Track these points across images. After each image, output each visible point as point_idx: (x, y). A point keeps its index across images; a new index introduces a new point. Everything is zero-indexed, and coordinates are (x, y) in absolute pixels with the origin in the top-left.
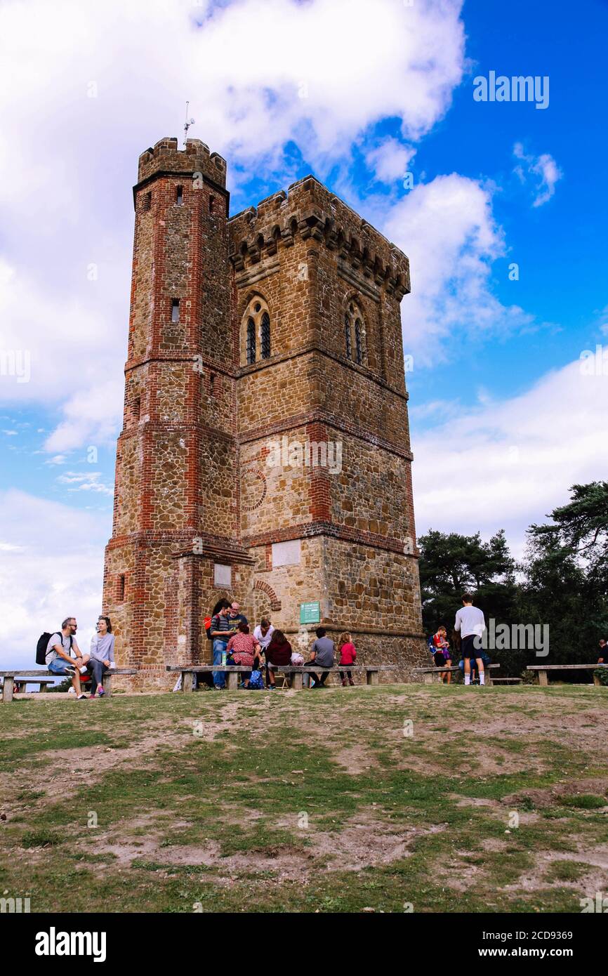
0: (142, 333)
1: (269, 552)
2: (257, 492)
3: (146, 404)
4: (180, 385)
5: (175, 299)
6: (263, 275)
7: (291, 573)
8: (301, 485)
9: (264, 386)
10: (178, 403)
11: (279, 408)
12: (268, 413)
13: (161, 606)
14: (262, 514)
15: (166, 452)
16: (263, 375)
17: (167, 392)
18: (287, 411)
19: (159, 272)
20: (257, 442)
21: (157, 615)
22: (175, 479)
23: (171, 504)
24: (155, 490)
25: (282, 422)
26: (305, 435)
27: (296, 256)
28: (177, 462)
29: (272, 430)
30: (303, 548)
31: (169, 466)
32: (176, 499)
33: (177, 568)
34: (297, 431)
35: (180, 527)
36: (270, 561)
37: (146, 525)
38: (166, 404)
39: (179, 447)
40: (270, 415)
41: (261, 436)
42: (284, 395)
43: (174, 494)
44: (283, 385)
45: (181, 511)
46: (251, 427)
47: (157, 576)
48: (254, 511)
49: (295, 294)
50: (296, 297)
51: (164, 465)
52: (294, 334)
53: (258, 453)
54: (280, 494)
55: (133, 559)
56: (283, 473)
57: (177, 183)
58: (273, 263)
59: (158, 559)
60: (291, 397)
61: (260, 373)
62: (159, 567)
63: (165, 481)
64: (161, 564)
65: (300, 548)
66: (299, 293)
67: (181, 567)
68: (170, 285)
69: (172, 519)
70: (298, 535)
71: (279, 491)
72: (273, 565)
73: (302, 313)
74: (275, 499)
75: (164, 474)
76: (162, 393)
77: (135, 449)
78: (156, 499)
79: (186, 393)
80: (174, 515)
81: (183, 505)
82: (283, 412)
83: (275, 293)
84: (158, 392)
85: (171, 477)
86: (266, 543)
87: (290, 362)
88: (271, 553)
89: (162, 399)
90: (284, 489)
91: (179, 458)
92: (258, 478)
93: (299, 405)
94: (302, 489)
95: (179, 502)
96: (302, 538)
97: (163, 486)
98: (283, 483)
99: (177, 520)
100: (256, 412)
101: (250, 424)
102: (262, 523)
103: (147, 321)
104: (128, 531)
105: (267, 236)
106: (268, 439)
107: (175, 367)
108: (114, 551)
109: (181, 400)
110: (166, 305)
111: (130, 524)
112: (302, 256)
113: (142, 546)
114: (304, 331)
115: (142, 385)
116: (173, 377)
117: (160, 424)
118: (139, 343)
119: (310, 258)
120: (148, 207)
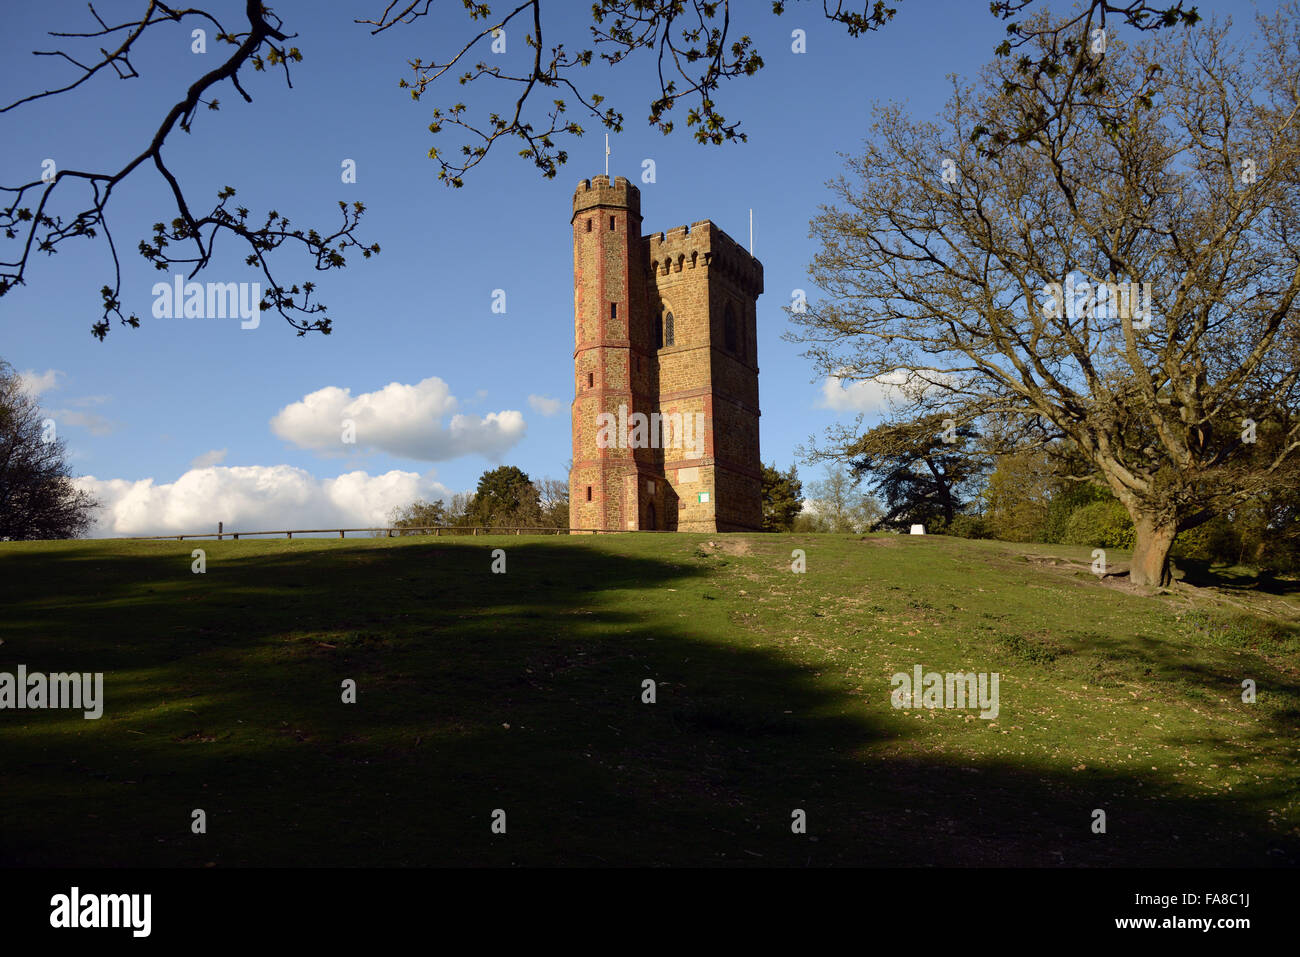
0: (592, 325)
1: (676, 474)
3: (598, 377)
5: (615, 303)
7: (693, 487)
10: (620, 377)
11: (683, 382)
12: (676, 384)
13: (617, 504)
14: (671, 450)
15: (615, 409)
16: (671, 358)
17: (613, 369)
18: (689, 384)
19: (603, 282)
20: (669, 402)
21: (616, 509)
25: (686, 391)
26: (702, 401)
27: (696, 278)
29: (679, 396)
30: (701, 472)
33: (626, 482)
34: (696, 398)
35: (625, 457)
36: (678, 479)
37: (605, 455)
38: (612, 377)
40: (677, 386)
42: (687, 374)
44: (686, 367)
46: (662, 393)
47: (613, 486)
49: (695, 305)
52: (694, 333)
53: (668, 411)
55: (599, 476)
57: (612, 213)
58: (678, 278)
59: (614, 476)
60: (692, 376)
61: (668, 355)
62: (615, 481)
64: (616, 479)
65: (697, 472)
66: (698, 305)
67: (629, 481)
68: (610, 292)
70: (696, 464)
72: (680, 482)
73: (701, 319)
76: (609, 369)
77: (593, 406)
79: (624, 370)
80: (622, 449)
82: (686, 385)
83: (679, 300)
84: (607, 369)
86: (675, 468)
87: (692, 352)
88: (678, 475)
89: (609, 373)
93: (698, 382)
96: (699, 466)
99: (623, 453)
100: (666, 382)
101: (661, 390)
102: (672, 455)
103: (595, 317)
104: (591, 458)
105: (675, 260)
106: (675, 402)
107: (617, 352)
108: (582, 470)
109: (622, 375)
110: (608, 307)
111: (592, 454)
112: (701, 278)
113: (604, 468)
114: (702, 332)
115: (594, 362)
116: (615, 359)
117: (609, 390)
118: (589, 332)
119: (707, 281)
120: (589, 229)
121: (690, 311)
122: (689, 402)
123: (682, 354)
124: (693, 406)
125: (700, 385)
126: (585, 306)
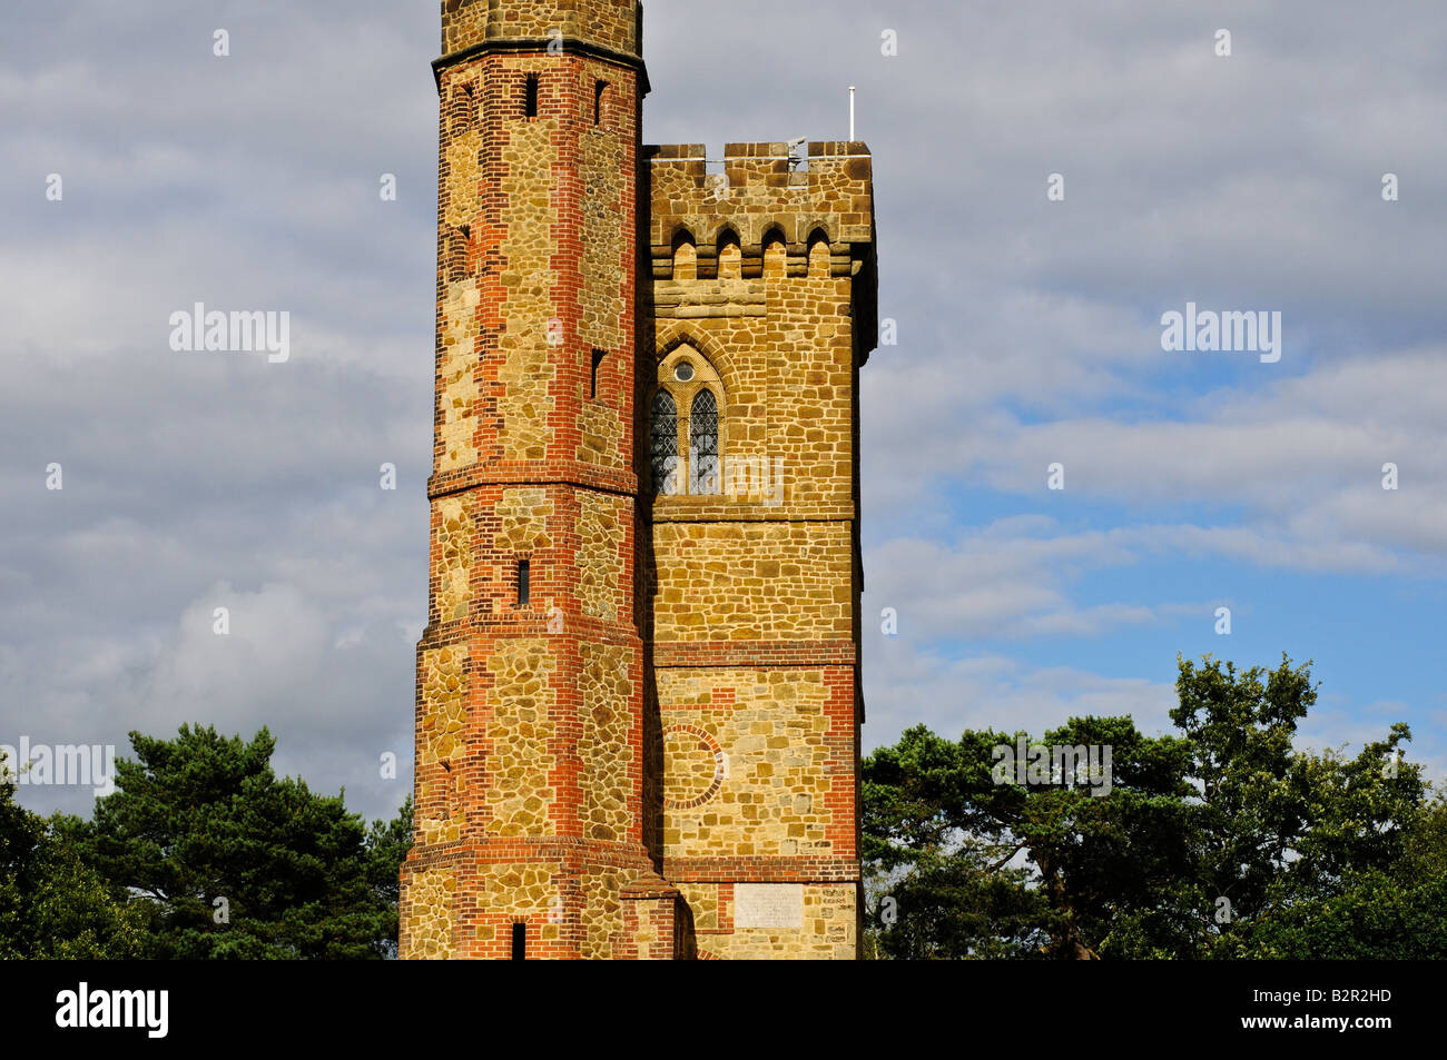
0: (528, 409)
1: (727, 898)
2: (698, 774)
4: (610, 544)
5: (599, 350)
6: (718, 310)
7: (779, 943)
8: (808, 780)
9: (720, 559)
10: (608, 583)
11: (758, 616)
12: (731, 619)
14: (710, 820)
15: (599, 685)
17: (591, 555)
18: (778, 626)
19: (568, 282)
20: (699, 671)
22: (613, 742)
23: (608, 790)
24: (583, 758)
25: (766, 647)
26: (821, 685)
27: (811, 304)
28: (616, 706)
29: (739, 658)
30: (808, 901)
31: (603, 715)
32: (615, 780)
33: (634, 918)
34: (801, 672)
35: (622, 838)
36: (728, 915)
37: (572, 827)
38: (589, 581)
39: (617, 676)
40: (735, 625)
41: (714, 662)
42: (770, 591)
43: (612, 770)
44: (770, 570)
45: (623, 807)
46: (682, 638)
47: (596, 929)
48: (692, 812)
49: (804, 387)
50: (807, 393)
51: (596, 712)
52: (800, 472)
53: (704, 698)
54: (756, 789)
55: (551, 892)
56: (765, 750)
58: (747, 296)
59: (598, 897)
60: (790, 601)
61: (707, 527)
62: (600, 913)
63: (597, 743)
64: (603, 908)
65: (802, 902)
66: (816, 388)
67: (641, 917)
68: (592, 318)
69: (610, 818)
70: (799, 876)
71: (755, 782)
72: (737, 924)
73: (819, 434)
74: (744, 798)
75: (597, 728)
76: (582, 556)
77: (533, 667)
78: (586, 779)
79: (620, 563)
80: (613, 812)
81: (625, 795)
82: (767, 627)
83: (745, 361)
84: (577, 554)
85: (606, 737)
86: (721, 878)
87: (789, 527)
88: (732, 899)
89: (582, 569)
90: (766, 782)
91: (618, 699)
92: (704, 747)
93: (808, 623)
94: (812, 789)
95: (621, 788)
96: (807, 883)
97: (596, 753)
98: (765, 769)
99: (616, 824)
100: (696, 608)
101: (682, 630)
102: (710, 839)
103: (543, 387)
104: (524, 832)
105: (750, 237)
106: (729, 673)
107: (606, 504)
108: (494, 869)
109: (613, 577)
110: (581, 358)
111: (524, 818)
112: (825, 309)
113: (576, 868)
114: (826, 472)
115: (537, 528)
116: (598, 525)
117: (584, 623)
118: (517, 428)
119: (845, 321)
120: (530, 109)
121: (788, 402)
122: (776, 679)
123: (757, 528)
124: (789, 692)
125: (816, 634)
126: (508, 344)
